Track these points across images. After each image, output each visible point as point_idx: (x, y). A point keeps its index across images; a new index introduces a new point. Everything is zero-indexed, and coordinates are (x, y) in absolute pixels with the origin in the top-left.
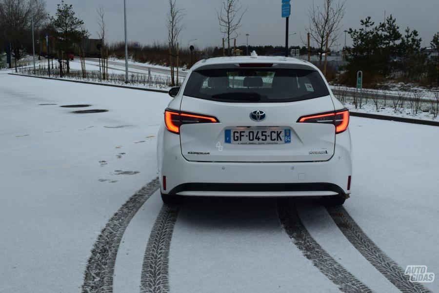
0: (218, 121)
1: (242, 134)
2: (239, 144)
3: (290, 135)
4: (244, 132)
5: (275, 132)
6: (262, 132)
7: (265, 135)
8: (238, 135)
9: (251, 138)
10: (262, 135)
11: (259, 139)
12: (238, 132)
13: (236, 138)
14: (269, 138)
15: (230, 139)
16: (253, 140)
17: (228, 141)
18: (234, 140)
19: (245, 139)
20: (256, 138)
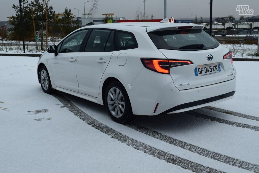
0: (192, 63)
1: (202, 69)
2: (201, 76)
3: (220, 67)
4: (202, 68)
5: (214, 66)
6: (210, 67)
7: (211, 69)
8: (200, 70)
9: (206, 71)
10: (210, 69)
11: (209, 71)
12: (200, 69)
13: (200, 72)
14: (213, 70)
15: (197, 73)
16: (206, 72)
17: (196, 75)
18: (199, 74)
19: (203, 72)
20: (208, 71)
